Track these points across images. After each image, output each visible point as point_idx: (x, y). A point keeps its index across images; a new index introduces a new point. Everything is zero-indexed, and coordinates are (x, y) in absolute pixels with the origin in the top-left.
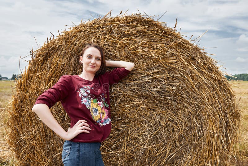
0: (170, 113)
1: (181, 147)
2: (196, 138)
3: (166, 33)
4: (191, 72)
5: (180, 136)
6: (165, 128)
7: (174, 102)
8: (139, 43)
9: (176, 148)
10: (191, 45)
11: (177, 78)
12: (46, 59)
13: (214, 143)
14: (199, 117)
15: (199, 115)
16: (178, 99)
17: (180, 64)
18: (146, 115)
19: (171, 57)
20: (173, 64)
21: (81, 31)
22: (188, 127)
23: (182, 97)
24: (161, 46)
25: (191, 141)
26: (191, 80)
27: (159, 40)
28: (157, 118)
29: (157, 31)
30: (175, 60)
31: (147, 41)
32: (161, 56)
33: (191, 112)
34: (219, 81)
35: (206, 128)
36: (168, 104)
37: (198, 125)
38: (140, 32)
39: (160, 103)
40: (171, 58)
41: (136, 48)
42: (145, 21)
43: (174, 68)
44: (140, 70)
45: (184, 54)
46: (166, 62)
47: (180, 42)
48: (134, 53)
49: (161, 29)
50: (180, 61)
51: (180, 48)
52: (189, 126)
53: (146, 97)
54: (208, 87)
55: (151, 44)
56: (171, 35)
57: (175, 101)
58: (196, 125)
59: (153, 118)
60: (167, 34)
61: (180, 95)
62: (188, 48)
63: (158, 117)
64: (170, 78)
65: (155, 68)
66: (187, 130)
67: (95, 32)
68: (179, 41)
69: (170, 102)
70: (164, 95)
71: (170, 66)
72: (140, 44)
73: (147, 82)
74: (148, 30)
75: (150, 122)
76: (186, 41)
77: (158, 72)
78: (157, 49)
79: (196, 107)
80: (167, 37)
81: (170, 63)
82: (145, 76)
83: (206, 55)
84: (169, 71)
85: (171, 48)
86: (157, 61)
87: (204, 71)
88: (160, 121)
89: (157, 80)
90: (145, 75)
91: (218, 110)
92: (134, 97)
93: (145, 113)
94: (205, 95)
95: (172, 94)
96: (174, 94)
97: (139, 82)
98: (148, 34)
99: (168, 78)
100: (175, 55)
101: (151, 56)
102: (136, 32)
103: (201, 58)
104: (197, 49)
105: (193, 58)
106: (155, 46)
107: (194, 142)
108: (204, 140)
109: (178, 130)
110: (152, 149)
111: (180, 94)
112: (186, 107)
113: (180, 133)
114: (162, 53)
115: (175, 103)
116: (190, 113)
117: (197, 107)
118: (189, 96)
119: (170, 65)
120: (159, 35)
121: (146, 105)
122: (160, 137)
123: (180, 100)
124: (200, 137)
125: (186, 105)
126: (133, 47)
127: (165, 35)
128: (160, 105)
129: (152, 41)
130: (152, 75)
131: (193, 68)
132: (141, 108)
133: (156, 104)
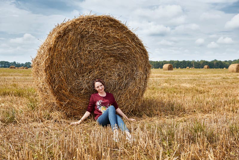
0: (124, 64)
3: (122, 26)
4: (133, 45)
5: (129, 74)
6: (122, 70)
7: (126, 59)
10: (132, 32)
11: (127, 48)
12: (64, 34)
13: (142, 77)
14: (136, 66)
17: (128, 42)
20: (125, 41)
21: (82, 22)
22: (132, 70)
23: (129, 57)
24: (120, 33)
27: (119, 29)
28: (119, 66)
29: (118, 25)
30: (126, 39)
32: (120, 37)
34: (143, 50)
36: (124, 59)
38: (110, 25)
39: (120, 59)
40: (124, 39)
41: (109, 33)
42: (112, 19)
43: (125, 43)
45: (129, 37)
47: (128, 31)
48: (109, 35)
49: (120, 24)
50: (128, 40)
51: (128, 34)
53: (114, 56)
56: (124, 27)
62: (131, 34)
65: (117, 43)
67: (89, 23)
73: (114, 49)
76: (130, 31)
77: (118, 45)
78: (118, 33)
81: (123, 41)
82: (113, 47)
83: (139, 38)
84: (123, 45)
85: (124, 34)
86: (118, 39)
87: (137, 45)
92: (108, 56)
98: (114, 26)
100: (126, 37)
101: (116, 37)
103: (136, 39)
104: (134, 35)
105: (133, 39)
109: (128, 71)
112: (131, 61)
113: (129, 72)
129: (116, 30)
130: (116, 46)
131: (133, 44)
133: (118, 60)
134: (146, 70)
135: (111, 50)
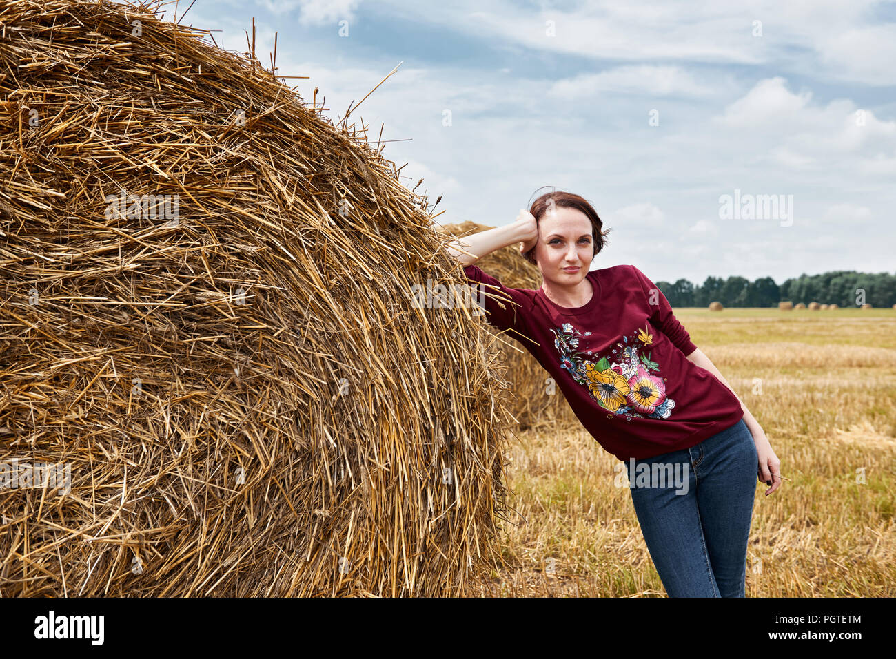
0: (225, 399)
1: (265, 532)
2: (328, 497)
3: (211, 74)
4: (312, 235)
5: (259, 488)
6: (196, 459)
7: (239, 356)
8: (91, 110)
9: (245, 538)
11: (255, 257)
13: (400, 513)
15: (339, 407)
16: (256, 344)
17: (268, 204)
18: (122, 410)
19: (233, 172)
20: (240, 202)
22: (295, 451)
24: (190, 129)
25: (309, 506)
26: (312, 268)
27: (180, 102)
28: (167, 420)
29: (174, 65)
30: (250, 185)
31: (129, 105)
32: (186, 170)
33: (308, 392)
35: (372, 455)
36: (215, 361)
37: (332, 441)
38: (97, 64)
39: (183, 360)
40: (235, 179)
41: (78, 134)
43: (243, 218)
44: (100, 225)
45: (286, 163)
46: (212, 195)
47: (271, 114)
48: (72, 152)
50: (272, 192)
51: (273, 139)
52: (297, 448)
53: (120, 336)
54: (381, 294)
55: (148, 120)
56: (235, 82)
57: (244, 350)
58: (328, 442)
59: (149, 421)
60: (216, 79)
61: (265, 326)
63: (172, 418)
64: (224, 258)
66: (291, 464)
68: (267, 111)
69: (220, 354)
70: (195, 325)
71: (227, 210)
72: (95, 115)
73: (123, 275)
74: (135, 59)
75: (139, 440)
77: (175, 236)
78: (174, 138)
79: (329, 375)
80: (218, 92)
81: (226, 198)
82: (114, 252)
84: (223, 231)
85: (233, 136)
87: (365, 230)
88: (180, 431)
89: (169, 265)
90: (118, 245)
91: (416, 383)
92: (67, 337)
93: (120, 403)
94: (365, 326)
95: (229, 321)
96: (238, 324)
97: (89, 273)
98: (135, 74)
99: (214, 259)
100: (249, 166)
101: (147, 169)
102: (82, 64)
103: (357, 179)
105: (321, 180)
106: (164, 126)
107: (317, 511)
108: (359, 502)
109: (256, 463)
110: (140, 545)
111: (265, 321)
112: (290, 373)
113: (260, 474)
114: (192, 157)
115: (244, 358)
116: (306, 396)
117: (332, 372)
118: (304, 329)
119: (226, 204)
120: (180, 81)
121: (119, 369)
122: (175, 496)
123: (264, 347)
124: (342, 491)
125: (288, 364)
126: (62, 126)
127: (212, 83)
128: (184, 369)
129: (151, 106)
130: (149, 246)
131: (322, 220)
132: (101, 385)
133: (165, 363)
134: (452, 449)
135: (92, 280)
